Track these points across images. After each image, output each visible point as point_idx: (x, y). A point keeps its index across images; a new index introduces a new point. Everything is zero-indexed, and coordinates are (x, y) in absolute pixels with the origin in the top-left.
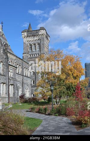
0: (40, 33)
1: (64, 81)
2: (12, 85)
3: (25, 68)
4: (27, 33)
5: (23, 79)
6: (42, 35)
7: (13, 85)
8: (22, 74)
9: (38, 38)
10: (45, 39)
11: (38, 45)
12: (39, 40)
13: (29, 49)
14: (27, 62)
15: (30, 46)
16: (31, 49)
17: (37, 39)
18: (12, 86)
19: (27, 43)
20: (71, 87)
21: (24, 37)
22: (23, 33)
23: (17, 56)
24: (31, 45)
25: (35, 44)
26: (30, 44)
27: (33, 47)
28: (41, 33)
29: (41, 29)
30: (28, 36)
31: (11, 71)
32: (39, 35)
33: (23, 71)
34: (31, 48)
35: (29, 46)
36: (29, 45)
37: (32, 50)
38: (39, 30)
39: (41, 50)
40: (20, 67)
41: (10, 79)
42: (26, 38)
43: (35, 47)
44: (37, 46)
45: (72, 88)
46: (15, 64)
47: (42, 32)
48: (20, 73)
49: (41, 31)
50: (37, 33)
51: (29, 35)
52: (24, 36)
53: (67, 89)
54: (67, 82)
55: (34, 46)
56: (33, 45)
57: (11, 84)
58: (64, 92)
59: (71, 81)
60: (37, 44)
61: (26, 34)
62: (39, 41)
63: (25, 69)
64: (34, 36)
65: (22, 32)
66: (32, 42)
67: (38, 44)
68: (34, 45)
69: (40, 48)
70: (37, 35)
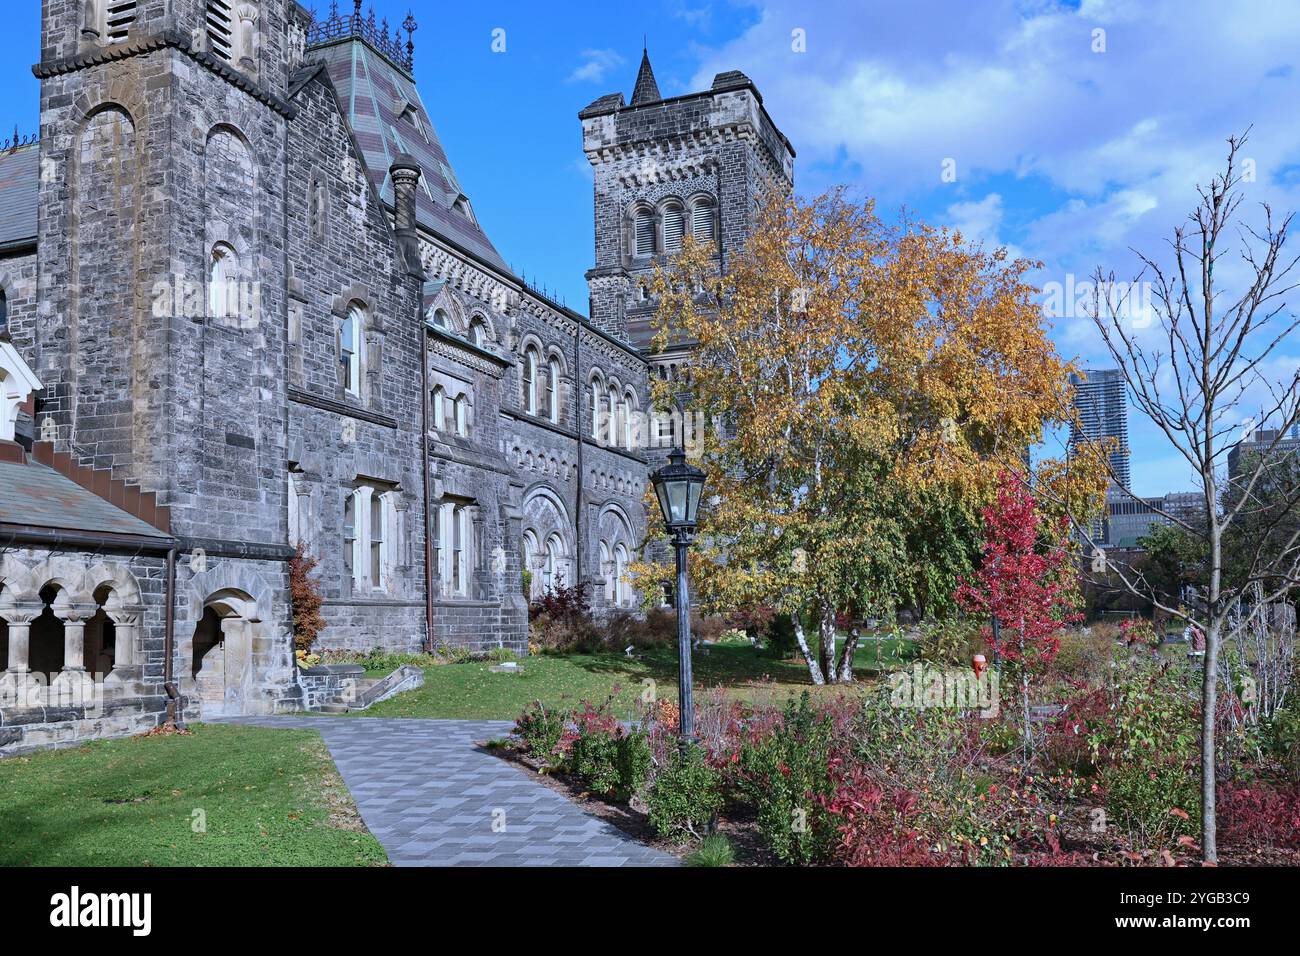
0: (715, 119)
1: (881, 475)
2: (462, 501)
3: (595, 378)
4: (619, 123)
5: (578, 467)
6: (734, 129)
7: (469, 501)
8: (570, 424)
9: (702, 158)
10: (755, 162)
11: (704, 212)
12: (708, 173)
13: (635, 243)
14: (617, 338)
15: (645, 221)
16: (649, 246)
17: (690, 162)
18: (466, 514)
19: (620, 195)
20: (949, 526)
21: (600, 152)
22: (587, 124)
23: (529, 282)
24: (647, 211)
25: (677, 207)
26: (641, 202)
27: (663, 228)
28: (721, 114)
29: (725, 85)
30: (624, 147)
31: (454, 387)
32: (709, 133)
33: (578, 405)
34: (649, 235)
35: (639, 222)
36: (633, 209)
37: (655, 249)
38: (710, 94)
39: (722, 251)
40: (555, 371)
41: (443, 449)
42: (611, 158)
43: (682, 223)
44: (697, 217)
45: (962, 533)
46: (509, 340)
47: (732, 108)
48: (554, 420)
49: (725, 103)
50: (691, 115)
51: (636, 134)
52: (597, 144)
53: (913, 544)
54: (913, 478)
55: (675, 217)
56: (662, 209)
57: (448, 497)
58: (878, 570)
59: (943, 467)
60: (691, 204)
61: (609, 126)
62: (712, 181)
63: (597, 391)
64: (669, 139)
65: (582, 118)
66: (659, 192)
67: (701, 203)
68: (673, 208)
69: (717, 234)
70: (696, 134)
